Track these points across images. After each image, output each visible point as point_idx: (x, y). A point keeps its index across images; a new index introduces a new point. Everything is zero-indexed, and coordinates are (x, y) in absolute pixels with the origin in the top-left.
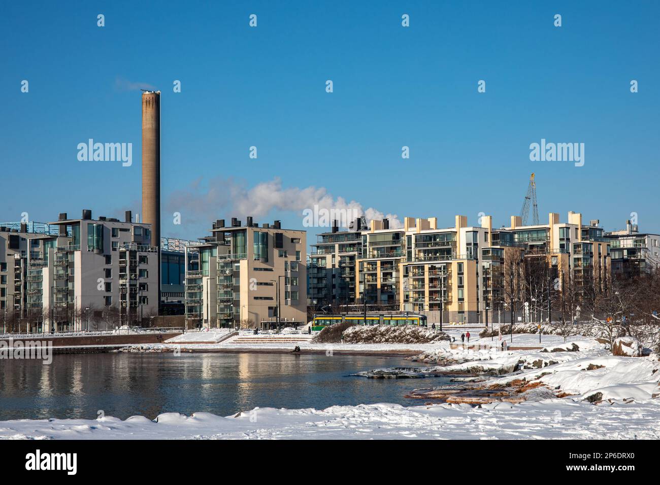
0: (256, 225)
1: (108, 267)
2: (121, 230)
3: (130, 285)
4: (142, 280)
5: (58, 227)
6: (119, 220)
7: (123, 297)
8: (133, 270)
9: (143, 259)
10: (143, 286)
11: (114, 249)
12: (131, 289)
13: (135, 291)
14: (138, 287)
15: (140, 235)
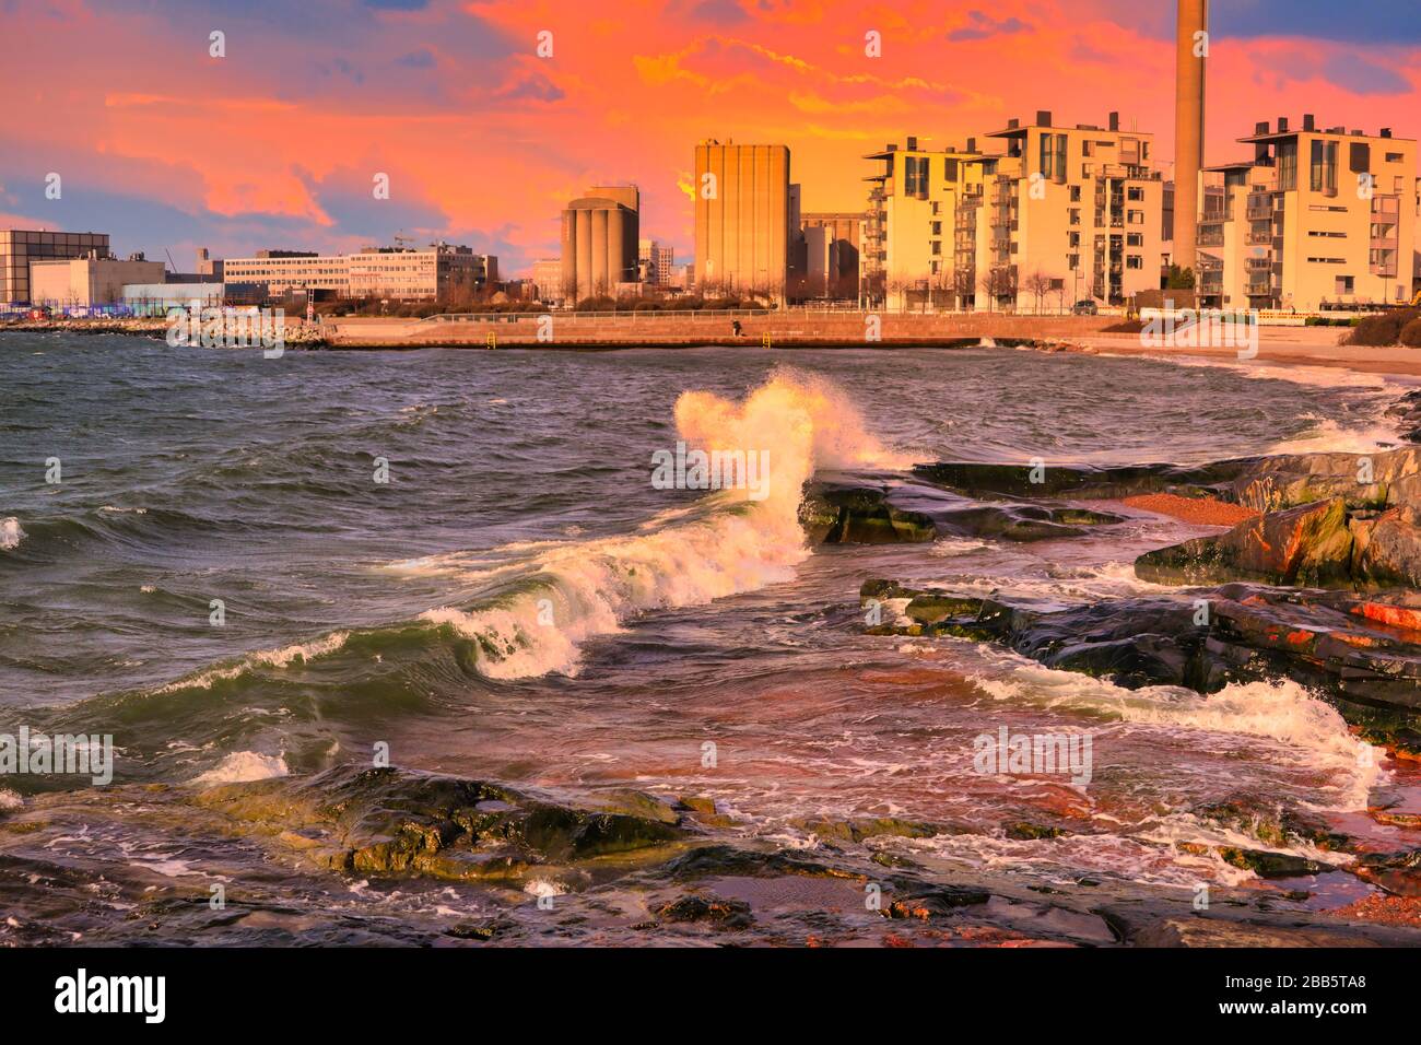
0: (1318, 129)
1: (1075, 205)
2: (1099, 144)
3: (1112, 236)
4: (1129, 228)
6: (1097, 128)
7: (1099, 254)
8: (1117, 210)
9: (1135, 195)
10: (1134, 240)
11: (1086, 176)
12: (1113, 244)
13: (1120, 246)
14: (1125, 239)
15: (1133, 153)
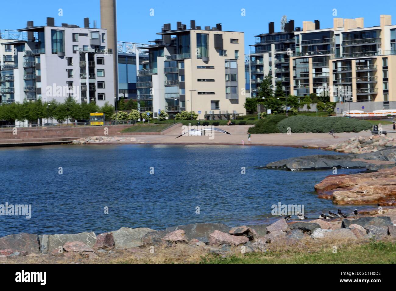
0: (199, 28)
1: (70, 67)
2: (81, 35)
3: (90, 84)
4: (98, 79)
5: (26, 33)
6: (78, 27)
7: (84, 93)
8: (91, 70)
9: (100, 61)
10: (101, 84)
11: (75, 52)
12: (90, 87)
13: (94, 88)
14: (96, 85)
15: (97, 39)
